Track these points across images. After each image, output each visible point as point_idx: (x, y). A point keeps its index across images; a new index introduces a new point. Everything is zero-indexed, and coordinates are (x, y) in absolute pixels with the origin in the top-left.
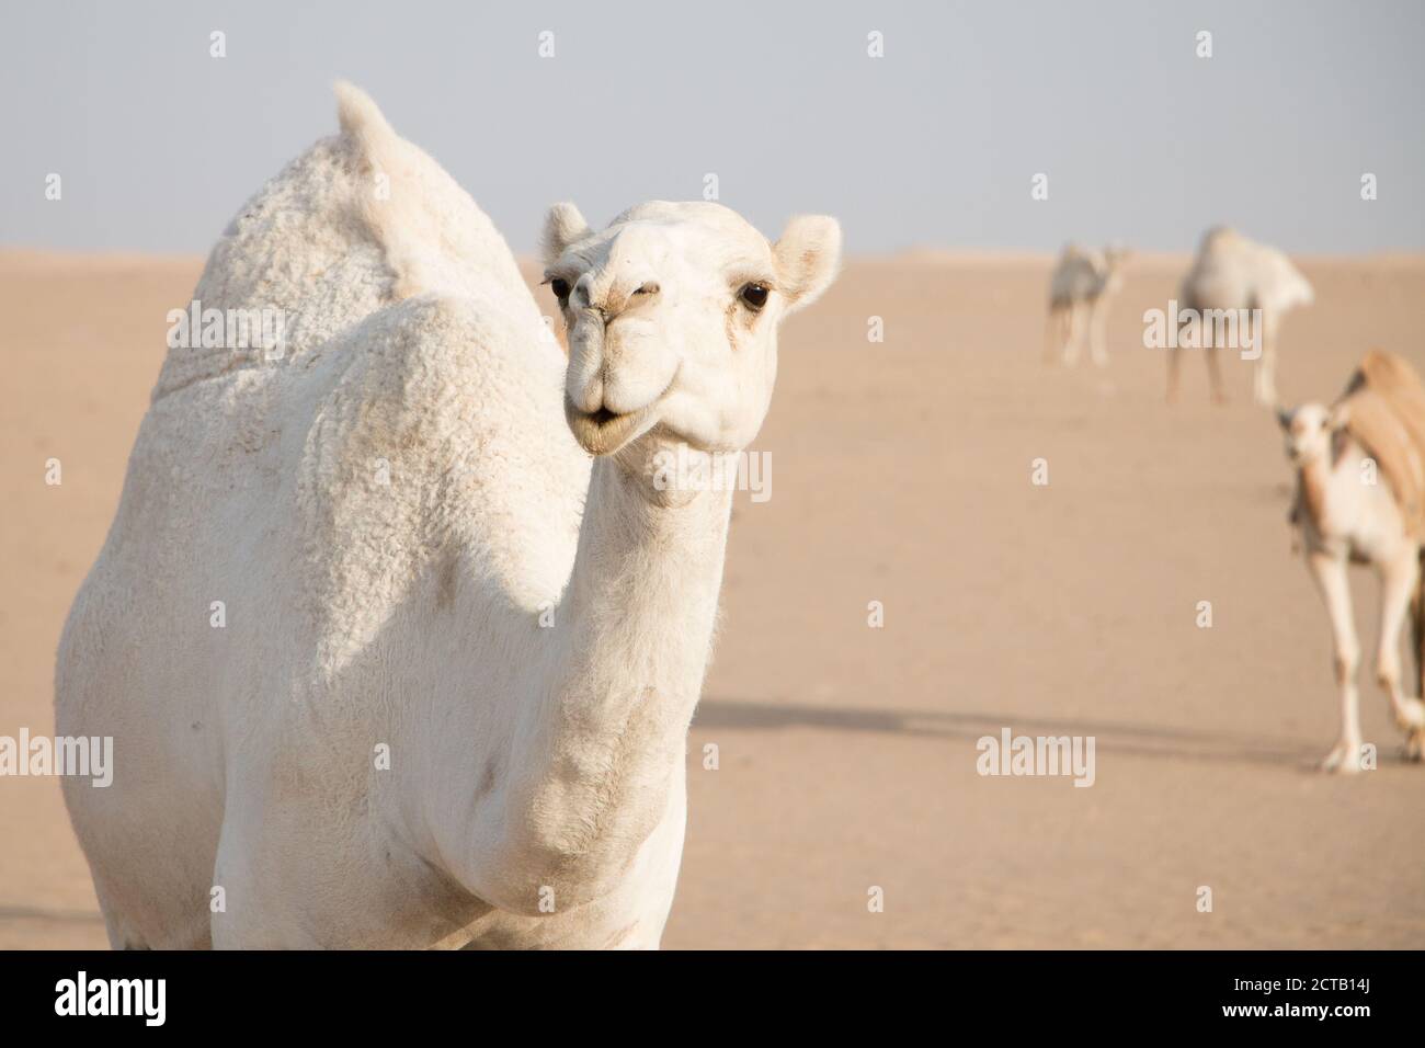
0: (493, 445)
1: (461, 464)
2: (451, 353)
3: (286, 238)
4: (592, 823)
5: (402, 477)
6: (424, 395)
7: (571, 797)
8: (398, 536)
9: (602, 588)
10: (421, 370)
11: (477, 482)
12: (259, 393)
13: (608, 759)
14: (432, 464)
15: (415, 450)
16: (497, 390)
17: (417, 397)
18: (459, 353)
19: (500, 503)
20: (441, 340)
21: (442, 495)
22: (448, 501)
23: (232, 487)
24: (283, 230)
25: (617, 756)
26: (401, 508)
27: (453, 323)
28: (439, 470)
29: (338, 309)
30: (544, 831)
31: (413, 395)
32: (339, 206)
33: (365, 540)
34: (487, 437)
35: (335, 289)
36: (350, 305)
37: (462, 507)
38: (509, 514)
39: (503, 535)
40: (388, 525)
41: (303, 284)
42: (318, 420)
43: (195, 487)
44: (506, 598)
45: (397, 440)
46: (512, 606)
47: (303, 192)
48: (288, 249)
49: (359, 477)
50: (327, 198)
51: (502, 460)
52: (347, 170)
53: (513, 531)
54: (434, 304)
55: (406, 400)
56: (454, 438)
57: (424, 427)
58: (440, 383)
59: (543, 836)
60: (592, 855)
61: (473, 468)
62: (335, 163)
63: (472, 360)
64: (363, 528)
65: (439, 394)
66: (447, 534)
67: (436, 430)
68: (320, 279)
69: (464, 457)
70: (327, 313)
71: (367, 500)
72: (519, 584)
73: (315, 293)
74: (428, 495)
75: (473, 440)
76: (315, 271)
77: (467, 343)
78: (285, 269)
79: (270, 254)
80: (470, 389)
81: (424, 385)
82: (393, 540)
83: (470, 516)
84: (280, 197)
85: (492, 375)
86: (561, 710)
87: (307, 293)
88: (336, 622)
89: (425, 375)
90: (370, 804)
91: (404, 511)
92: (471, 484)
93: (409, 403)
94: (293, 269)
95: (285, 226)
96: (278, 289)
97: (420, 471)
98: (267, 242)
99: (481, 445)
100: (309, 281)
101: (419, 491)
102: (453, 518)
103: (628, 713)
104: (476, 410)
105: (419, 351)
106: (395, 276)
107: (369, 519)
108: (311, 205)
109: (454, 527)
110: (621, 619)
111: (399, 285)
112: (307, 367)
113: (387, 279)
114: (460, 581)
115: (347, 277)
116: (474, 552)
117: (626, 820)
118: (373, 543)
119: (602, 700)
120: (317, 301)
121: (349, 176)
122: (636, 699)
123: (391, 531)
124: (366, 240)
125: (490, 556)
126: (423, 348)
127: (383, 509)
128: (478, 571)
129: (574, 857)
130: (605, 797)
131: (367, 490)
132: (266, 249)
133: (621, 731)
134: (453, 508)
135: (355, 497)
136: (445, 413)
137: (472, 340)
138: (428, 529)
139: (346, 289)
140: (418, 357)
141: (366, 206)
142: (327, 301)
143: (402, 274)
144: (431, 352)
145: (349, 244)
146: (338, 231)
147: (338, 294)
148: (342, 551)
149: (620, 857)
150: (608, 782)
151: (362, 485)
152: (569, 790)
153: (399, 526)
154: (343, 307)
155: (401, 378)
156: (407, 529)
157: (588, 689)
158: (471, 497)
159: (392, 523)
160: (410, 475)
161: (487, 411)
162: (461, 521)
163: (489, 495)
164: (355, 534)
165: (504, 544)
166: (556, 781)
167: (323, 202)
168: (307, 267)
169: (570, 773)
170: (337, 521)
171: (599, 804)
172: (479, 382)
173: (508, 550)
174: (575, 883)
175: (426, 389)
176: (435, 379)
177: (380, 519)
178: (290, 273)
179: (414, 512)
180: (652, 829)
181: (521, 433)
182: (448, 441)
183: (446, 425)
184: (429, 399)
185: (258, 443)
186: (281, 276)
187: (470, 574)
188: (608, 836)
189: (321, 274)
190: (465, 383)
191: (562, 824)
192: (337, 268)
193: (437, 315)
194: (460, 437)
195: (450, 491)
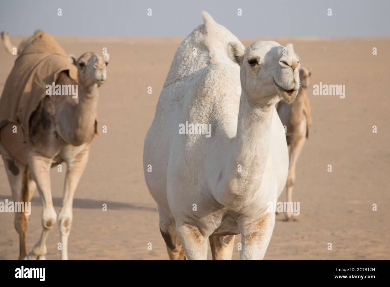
0: (225, 98)
1: (217, 103)
2: (217, 76)
3: (189, 50)
4: (244, 188)
5: (204, 105)
6: (210, 84)
7: (239, 182)
8: (203, 119)
9: (244, 132)
10: (210, 78)
11: (220, 107)
12: (180, 87)
13: (247, 173)
14: (211, 102)
15: (207, 98)
16: (227, 86)
17: (208, 85)
18: (219, 76)
19: (225, 112)
20: (216, 72)
21: (213, 110)
22: (214, 112)
23: (173, 109)
24: (188, 48)
25: (249, 172)
26: (204, 112)
27: (219, 69)
28: (213, 104)
29: (198, 67)
30: (233, 190)
31: (207, 84)
32: (200, 42)
33: (196, 120)
34: (223, 96)
35: (198, 62)
36: (201, 66)
37: (217, 113)
38: (227, 114)
39: (226, 119)
40: (201, 116)
41: (191, 61)
42: (189, 92)
43: (166, 110)
44: (226, 135)
45: (202, 95)
46: (227, 137)
47: (193, 39)
48: (189, 53)
49: (195, 104)
50: (198, 40)
51: (227, 102)
52: (203, 33)
53: (228, 118)
54: (216, 64)
55: (205, 85)
56: (216, 97)
57: (209, 92)
58: (214, 82)
59: (233, 191)
60: (244, 195)
61: (220, 104)
62: (200, 31)
63: (222, 78)
64: (196, 117)
65: (214, 85)
66: (214, 119)
67: (212, 94)
68: (195, 60)
69: (218, 101)
70: (196, 68)
71: (197, 110)
72: (228, 131)
73: (194, 63)
74: (210, 110)
75: (220, 97)
76: (194, 58)
77: (221, 74)
78: (188, 57)
79: (185, 54)
80: (221, 84)
81: (210, 82)
82: (202, 120)
83: (218, 115)
84: (188, 40)
85: (226, 82)
86: (236, 161)
87: (192, 63)
88: (190, 139)
89: (211, 79)
90: (198, 182)
91: (205, 113)
92: (219, 107)
93: (206, 86)
94: (190, 58)
95: (189, 47)
96: (186, 62)
97: (208, 104)
98: (185, 51)
99: (222, 98)
100: (193, 60)
101: (208, 109)
102: (215, 115)
103: (251, 162)
104: (222, 90)
105: (210, 74)
106: (210, 58)
107: (197, 114)
108: (195, 42)
109: (215, 118)
110: (249, 139)
111: (211, 61)
112: (191, 81)
113: (209, 59)
114: (216, 131)
115: (200, 59)
116: (219, 124)
117: (252, 187)
118: (198, 120)
119: (245, 159)
120: (194, 65)
121: (203, 35)
122: (252, 158)
123: (202, 118)
124: (206, 50)
125: (222, 125)
126: (211, 73)
127: (200, 112)
128: (220, 128)
129: (240, 195)
130: (247, 182)
131: (196, 107)
132: (185, 53)
133: (250, 166)
134: (215, 113)
135: (194, 109)
136: (215, 90)
137: (222, 73)
138: (210, 118)
139: (200, 62)
140: (209, 75)
141: (206, 42)
142: (196, 65)
143: (212, 58)
144: (213, 74)
145: (202, 51)
146: (200, 48)
147: (198, 63)
148: (191, 122)
149: (251, 195)
150: (248, 178)
151: (195, 106)
152: (239, 181)
153: (204, 117)
154: (199, 66)
155: (205, 80)
156: (205, 117)
157: (242, 157)
158: (219, 111)
159: (202, 116)
160: (206, 104)
161: (224, 90)
162: (217, 116)
163: (223, 110)
164: (194, 118)
165: (226, 122)
166: (236, 178)
167: (197, 41)
168: (193, 57)
169: (239, 176)
170: (190, 114)
171: (246, 184)
172: (223, 83)
173: (226, 123)
174: (241, 201)
175: (210, 83)
176: (213, 81)
177: (199, 115)
178: (189, 58)
179: (207, 114)
180: (258, 189)
181: (232, 95)
182: (215, 97)
183: (215, 93)
184: (211, 85)
185: (179, 99)
186: (187, 59)
187: (218, 128)
188: (248, 191)
189: (195, 58)
190: (220, 83)
191: (237, 188)
192: (199, 57)
193: (216, 67)
194: (218, 96)
195: (215, 109)
